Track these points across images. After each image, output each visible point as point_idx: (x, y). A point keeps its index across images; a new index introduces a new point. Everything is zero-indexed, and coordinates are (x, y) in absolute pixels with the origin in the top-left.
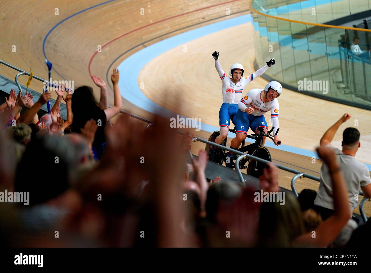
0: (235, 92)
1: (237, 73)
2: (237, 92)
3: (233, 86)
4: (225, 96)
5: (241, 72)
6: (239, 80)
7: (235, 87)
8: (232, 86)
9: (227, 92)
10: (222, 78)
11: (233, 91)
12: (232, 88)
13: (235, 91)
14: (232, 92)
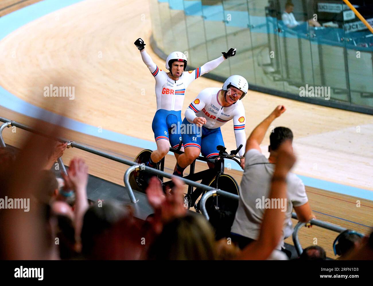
0: (174, 93)
1: (177, 65)
2: (177, 92)
3: (172, 85)
4: (160, 100)
5: (183, 64)
6: (181, 76)
7: (175, 86)
8: (170, 85)
9: (163, 93)
10: (155, 74)
11: (172, 92)
12: (170, 88)
13: (175, 91)
14: (171, 94)
